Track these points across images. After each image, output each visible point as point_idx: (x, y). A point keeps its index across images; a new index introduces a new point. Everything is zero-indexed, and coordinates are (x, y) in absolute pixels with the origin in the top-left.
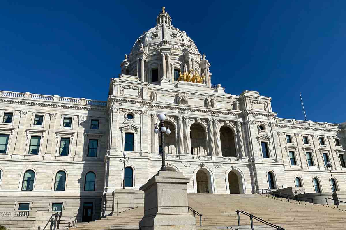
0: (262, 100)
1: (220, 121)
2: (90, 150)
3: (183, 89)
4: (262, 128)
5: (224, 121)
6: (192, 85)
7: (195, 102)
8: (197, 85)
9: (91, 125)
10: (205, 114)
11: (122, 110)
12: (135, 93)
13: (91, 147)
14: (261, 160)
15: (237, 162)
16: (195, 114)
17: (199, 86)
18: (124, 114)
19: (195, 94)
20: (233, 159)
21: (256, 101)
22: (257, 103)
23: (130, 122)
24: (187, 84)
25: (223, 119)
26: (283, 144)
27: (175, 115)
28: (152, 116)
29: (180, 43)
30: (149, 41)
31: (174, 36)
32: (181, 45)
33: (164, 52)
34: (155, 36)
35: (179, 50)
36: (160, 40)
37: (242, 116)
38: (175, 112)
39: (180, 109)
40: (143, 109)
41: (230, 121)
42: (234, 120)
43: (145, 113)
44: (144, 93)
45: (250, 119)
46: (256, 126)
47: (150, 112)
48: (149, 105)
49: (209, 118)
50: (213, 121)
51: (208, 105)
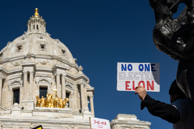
3: (38, 117)
6: (49, 111)
8: (57, 111)
17: (59, 112)
29: (49, 56)
30: (12, 54)
31: (43, 47)
32: (50, 58)
33: (26, 70)
34: (19, 48)
35: (48, 64)
36: (25, 52)
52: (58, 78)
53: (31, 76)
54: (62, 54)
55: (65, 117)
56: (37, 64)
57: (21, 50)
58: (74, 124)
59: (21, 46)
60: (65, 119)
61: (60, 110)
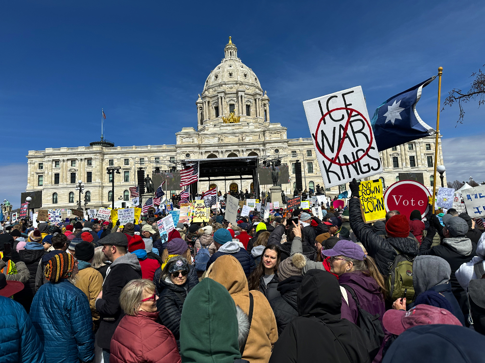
0: (279, 131)
1: (247, 150)
4: (277, 151)
5: (251, 150)
6: (229, 126)
7: (230, 139)
10: (237, 147)
11: (183, 152)
12: (191, 140)
16: (230, 148)
19: (230, 133)
22: (275, 133)
24: (227, 126)
25: (249, 148)
26: (303, 158)
28: (202, 153)
29: (235, 81)
30: (212, 82)
31: (231, 75)
32: (235, 83)
33: (220, 95)
34: (217, 77)
35: (234, 88)
36: (219, 81)
37: (264, 144)
38: (216, 149)
39: (219, 146)
40: (195, 150)
41: (255, 149)
42: (258, 148)
43: (196, 152)
44: (195, 139)
45: (268, 146)
46: (272, 150)
47: (200, 151)
48: (199, 147)
49: (239, 149)
50: (242, 150)
51: (239, 139)
52: (240, 98)
53: (223, 99)
54: (244, 77)
56: (227, 89)
57: (217, 79)
58: (242, 133)
59: (217, 76)
60: (238, 130)
61: (235, 124)
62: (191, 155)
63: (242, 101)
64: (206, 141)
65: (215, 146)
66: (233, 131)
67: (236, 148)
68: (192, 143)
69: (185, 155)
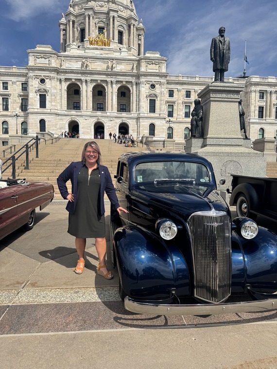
0: (157, 61)
1: (118, 82)
2: (23, 107)
4: (153, 86)
5: (121, 82)
6: (97, 49)
7: (98, 65)
8: (102, 49)
9: (22, 87)
11: (36, 77)
12: (46, 61)
13: (23, 104)
14: (146, 115)
15: (127, 116)
16: (96, 77)
18: (38, 80)
19: (98, 59)
20: (124, 114)
21: (151, 62)
22: (153, 64)
23: (42, 87)
24: (93, 49)
25: (120, 80)
26: (180, 99)
27: (79, 78)
28: (60, 80)
33: (87, 12)
35: (105, 6)
37: (138, 76)
38: (79, 76)
39: (83, 73)
40: (52, 75)
41: (126, 82)
42: (130, 80)
43: (54, 78)
44: (53, 61)
45: (143, 79)
46: (147, 85)
47: (59, 77)
48: (57, 71)
49: (108, 80)
50: (112, 82)
51: (108, 67)
52: (111, 20)
53: (91, 18)
55: (107, 54)
56: (97, 6)
58: (113, 59)
60: (107, 56)
61: (105, 48)
62: (47, 81)
63: (113, 24)
64: (67, 65)
65: (78, 73)
66: (101, 56)
67: (104, 77)
68: (48, 66)
69: (39, 80)
